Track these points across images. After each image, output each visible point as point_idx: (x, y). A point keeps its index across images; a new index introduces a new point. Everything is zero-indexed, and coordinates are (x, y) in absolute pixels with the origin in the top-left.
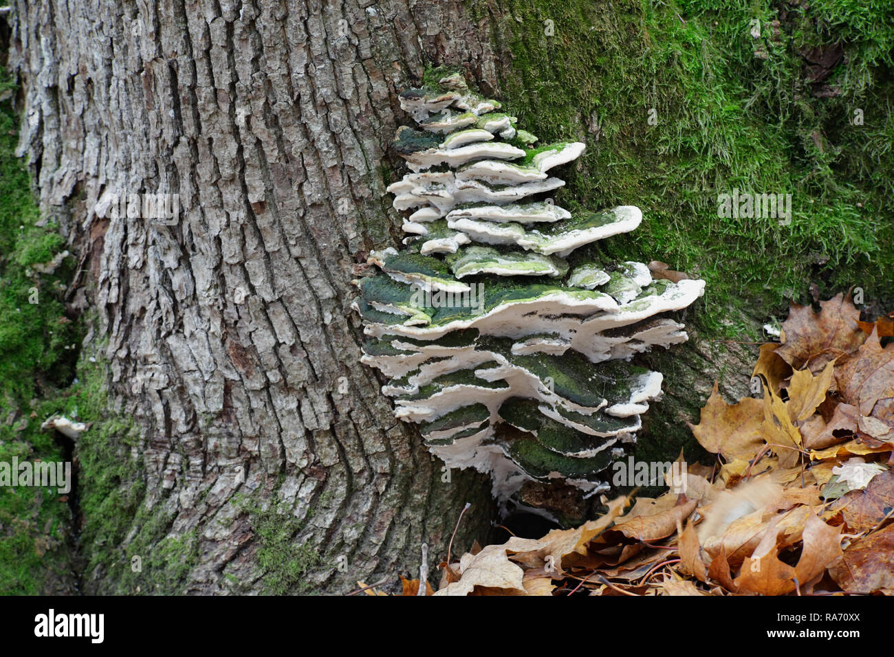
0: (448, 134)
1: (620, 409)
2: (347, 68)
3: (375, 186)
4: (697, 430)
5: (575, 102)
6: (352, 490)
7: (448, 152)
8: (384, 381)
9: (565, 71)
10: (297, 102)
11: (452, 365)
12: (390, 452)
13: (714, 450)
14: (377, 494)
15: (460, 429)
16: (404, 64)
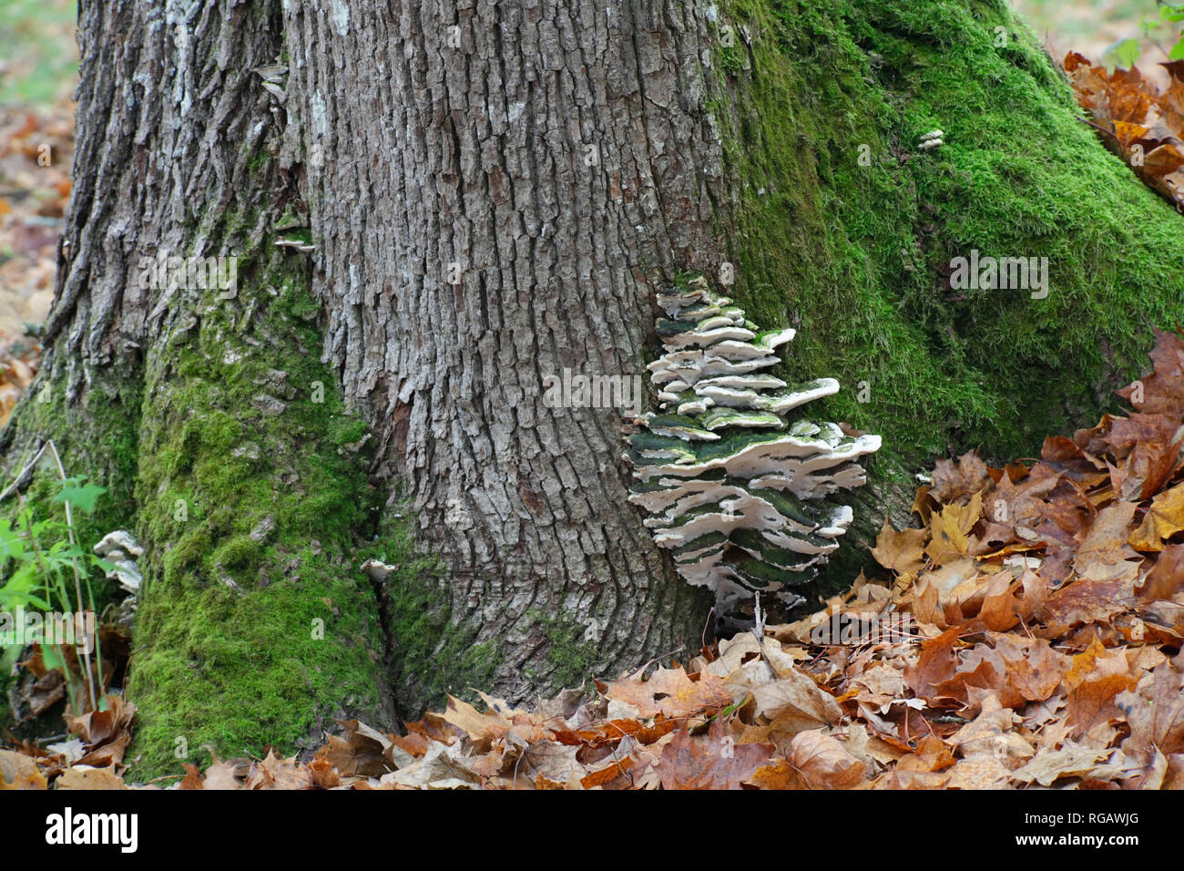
0: (700, 321)
1: (826, 531)
2: (621, 273)
3: (638, 365)
4: (875, 551)
5: (783, 300)
6: (620, 602)
7: (702, 334)
8: (648, 514)
9: (777, 276)
10: (583, 299)
11: (703, 498)
12: (648, 572)
13: (888, 566)
14: (638, 605)
15: (706, 550)
16: (661, 270)
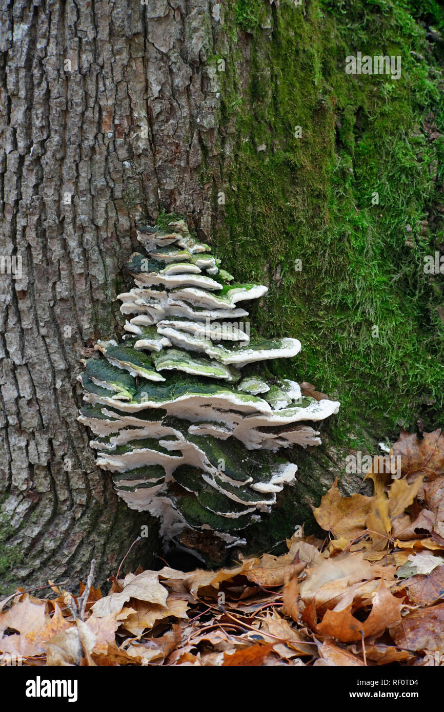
0: (169, 264)
1: (261, 487)
2: (102, 204)
3: (109, 293)
4: (317, 511)
5: (266, 256)
6: (56, 513)
7: (166, 277)
8: (92, 437)
9: (263, 232)
10: (62, 222)
11: (143, 433)
12: (88, 489)
13: (326, 528)
14: (74, 519)
15: (142, 481)
16: (145, 207)
